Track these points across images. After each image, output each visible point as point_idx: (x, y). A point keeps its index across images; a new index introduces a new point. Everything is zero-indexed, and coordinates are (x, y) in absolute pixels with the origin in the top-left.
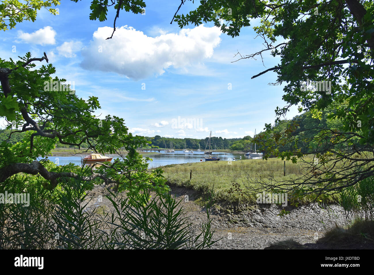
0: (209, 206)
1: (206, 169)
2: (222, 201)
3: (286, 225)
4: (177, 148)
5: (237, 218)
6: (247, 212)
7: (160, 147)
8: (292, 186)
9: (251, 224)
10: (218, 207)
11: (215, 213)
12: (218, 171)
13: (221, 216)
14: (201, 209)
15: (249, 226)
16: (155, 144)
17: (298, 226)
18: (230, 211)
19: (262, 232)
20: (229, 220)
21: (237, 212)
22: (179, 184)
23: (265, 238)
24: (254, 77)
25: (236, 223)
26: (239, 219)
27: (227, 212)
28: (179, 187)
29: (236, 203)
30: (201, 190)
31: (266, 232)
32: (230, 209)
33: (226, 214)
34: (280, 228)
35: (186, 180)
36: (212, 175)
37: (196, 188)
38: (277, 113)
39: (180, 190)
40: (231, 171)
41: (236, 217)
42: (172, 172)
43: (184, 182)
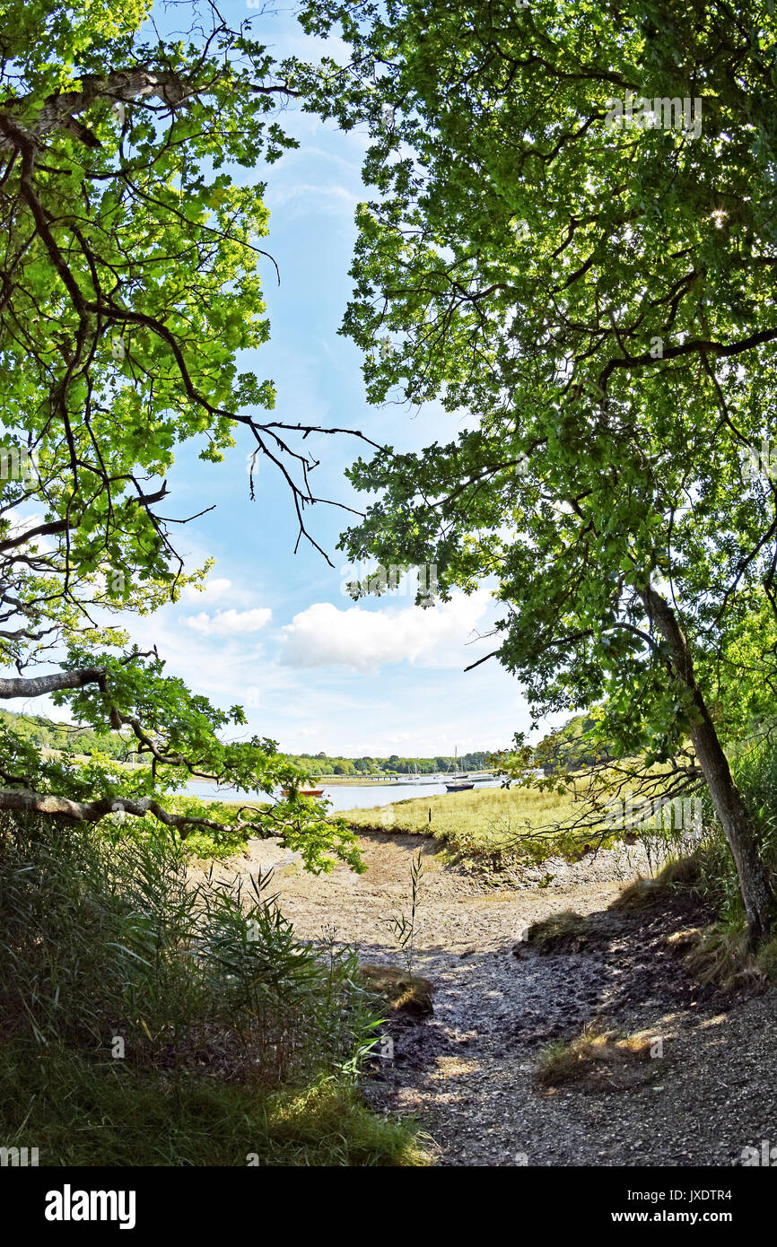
0: (455, 863)
1: (458, 804)
2: (476, 854)
3: (575, 879)
4: (423, 772)
5: (500, 879)
6: (514, 868)
7: (399, 772)
8: (557, 833)
9: (521, 885)
10: (469, 864)
11: (463, 873)
12: (475, 807)
13: (473, 877)
14: (443, 869)
15: (518, 888)
16: (391, 768)
17: (594, 878)
18: (487, 869)
19: (536, 896)
20: (486, 883)
21: (498, 870)
22: (413, 830)
23: (537, 907)
24: (469, 668)
25: (497, 885)
26: (502, 880)
27: (483, 871)
28: (413, 835)
29: (496, 856)
30: (445, 838)
31: (544, 895)
32: (488, 865)
33: (481, 873)
34: (566, 886)
35: (423, 824)
36: (464, 815)
37: (438, 835)
38: (533, 716)
39: (413, 840)
40: (496, 804)
41: (497, 878)
42: (405, 811)
43: (420, 827)
